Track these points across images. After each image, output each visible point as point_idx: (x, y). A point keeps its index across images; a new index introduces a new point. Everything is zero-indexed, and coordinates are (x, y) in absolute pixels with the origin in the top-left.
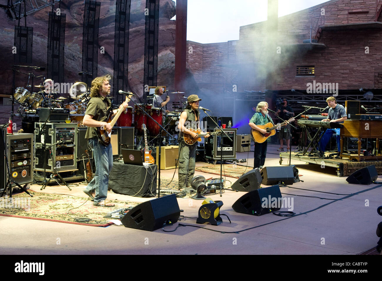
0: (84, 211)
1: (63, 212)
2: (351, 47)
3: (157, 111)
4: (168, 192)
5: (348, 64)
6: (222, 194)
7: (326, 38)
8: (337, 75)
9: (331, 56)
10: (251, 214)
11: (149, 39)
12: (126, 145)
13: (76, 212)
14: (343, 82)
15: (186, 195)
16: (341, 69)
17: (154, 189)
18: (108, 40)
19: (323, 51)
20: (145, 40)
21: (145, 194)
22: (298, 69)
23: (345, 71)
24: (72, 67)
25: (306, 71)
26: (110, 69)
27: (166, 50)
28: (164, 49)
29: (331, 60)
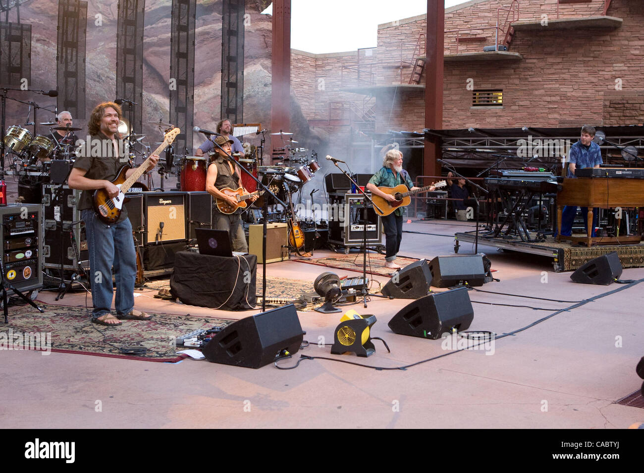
0: (135, 335)
1: (99, 338)
2: (563, 58)
3: (248, 164)
4: (274, 301)
5: (557, 86)
6: (367, 304)
7: (521, 43)
8: (540, 104)
9: (530, 73)
10: (422, 336)
11: (229, 44)
12: (199, 223)
13: (121, 338)
14: (550, 116)
15: (306, 305)
16: (547, 95)
17: (251, 296)
18: (156, 49)
19: (517, 66)
20: (222, 46)
21: (236, 306)
22: (475, 94)
23: (554, 99)
24: (97, 94)
25: (488, 98)
26: (161, 97)
27: (254, 64)
28: (251, 63)
29: (530, 80)
